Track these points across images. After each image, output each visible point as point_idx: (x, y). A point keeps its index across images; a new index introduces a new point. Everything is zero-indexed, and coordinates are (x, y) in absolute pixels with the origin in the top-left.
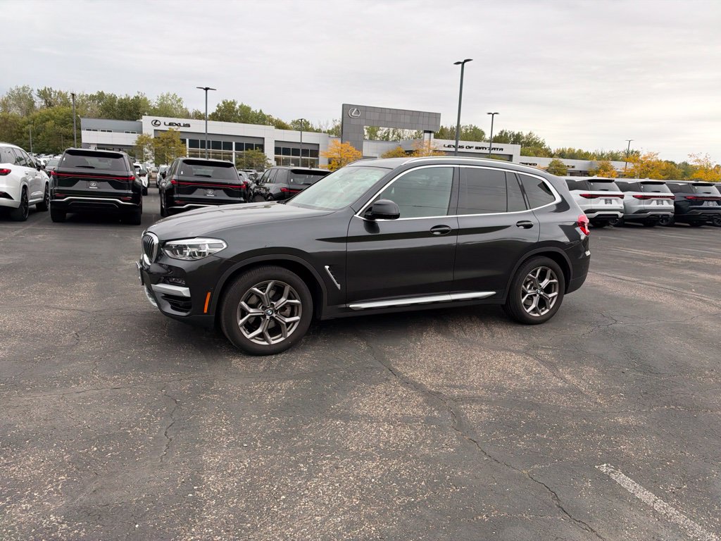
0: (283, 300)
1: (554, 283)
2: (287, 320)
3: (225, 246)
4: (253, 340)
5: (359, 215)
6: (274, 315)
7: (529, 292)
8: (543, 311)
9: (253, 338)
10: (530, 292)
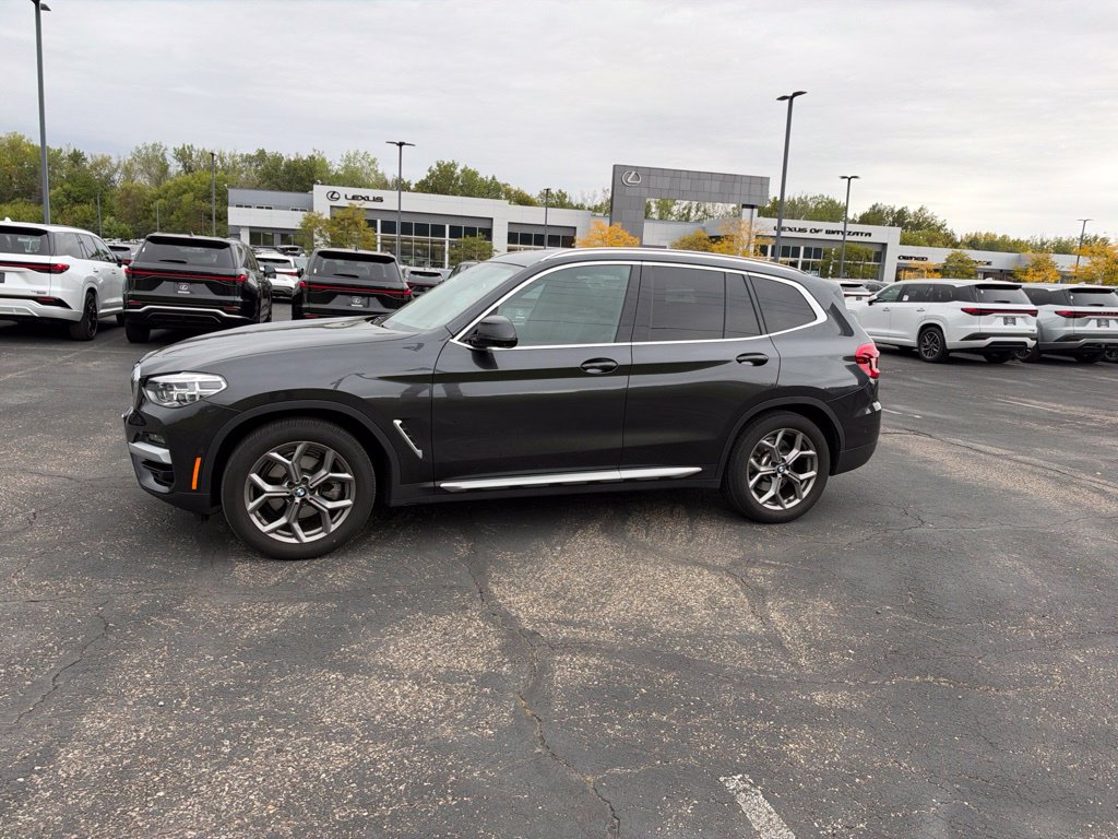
0: (323, 472)
1: (811, 457)
2: (330, 505)
3: (224, 386)
4: (273, 536)
5: (459, 340)
6: (308, 496)
7: (762, 469)
8: (790, 501)
9: (274, 531)
10: (764, 470)
